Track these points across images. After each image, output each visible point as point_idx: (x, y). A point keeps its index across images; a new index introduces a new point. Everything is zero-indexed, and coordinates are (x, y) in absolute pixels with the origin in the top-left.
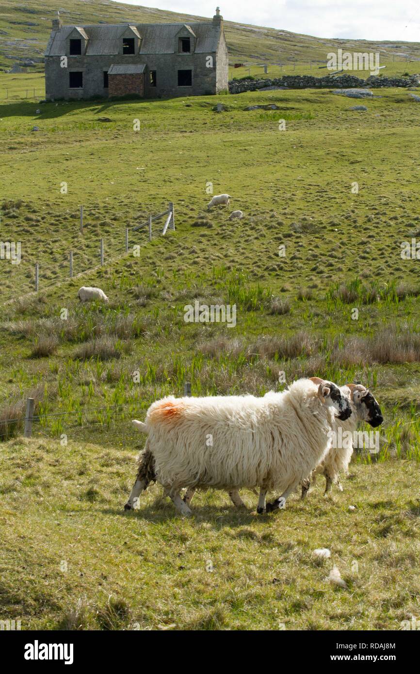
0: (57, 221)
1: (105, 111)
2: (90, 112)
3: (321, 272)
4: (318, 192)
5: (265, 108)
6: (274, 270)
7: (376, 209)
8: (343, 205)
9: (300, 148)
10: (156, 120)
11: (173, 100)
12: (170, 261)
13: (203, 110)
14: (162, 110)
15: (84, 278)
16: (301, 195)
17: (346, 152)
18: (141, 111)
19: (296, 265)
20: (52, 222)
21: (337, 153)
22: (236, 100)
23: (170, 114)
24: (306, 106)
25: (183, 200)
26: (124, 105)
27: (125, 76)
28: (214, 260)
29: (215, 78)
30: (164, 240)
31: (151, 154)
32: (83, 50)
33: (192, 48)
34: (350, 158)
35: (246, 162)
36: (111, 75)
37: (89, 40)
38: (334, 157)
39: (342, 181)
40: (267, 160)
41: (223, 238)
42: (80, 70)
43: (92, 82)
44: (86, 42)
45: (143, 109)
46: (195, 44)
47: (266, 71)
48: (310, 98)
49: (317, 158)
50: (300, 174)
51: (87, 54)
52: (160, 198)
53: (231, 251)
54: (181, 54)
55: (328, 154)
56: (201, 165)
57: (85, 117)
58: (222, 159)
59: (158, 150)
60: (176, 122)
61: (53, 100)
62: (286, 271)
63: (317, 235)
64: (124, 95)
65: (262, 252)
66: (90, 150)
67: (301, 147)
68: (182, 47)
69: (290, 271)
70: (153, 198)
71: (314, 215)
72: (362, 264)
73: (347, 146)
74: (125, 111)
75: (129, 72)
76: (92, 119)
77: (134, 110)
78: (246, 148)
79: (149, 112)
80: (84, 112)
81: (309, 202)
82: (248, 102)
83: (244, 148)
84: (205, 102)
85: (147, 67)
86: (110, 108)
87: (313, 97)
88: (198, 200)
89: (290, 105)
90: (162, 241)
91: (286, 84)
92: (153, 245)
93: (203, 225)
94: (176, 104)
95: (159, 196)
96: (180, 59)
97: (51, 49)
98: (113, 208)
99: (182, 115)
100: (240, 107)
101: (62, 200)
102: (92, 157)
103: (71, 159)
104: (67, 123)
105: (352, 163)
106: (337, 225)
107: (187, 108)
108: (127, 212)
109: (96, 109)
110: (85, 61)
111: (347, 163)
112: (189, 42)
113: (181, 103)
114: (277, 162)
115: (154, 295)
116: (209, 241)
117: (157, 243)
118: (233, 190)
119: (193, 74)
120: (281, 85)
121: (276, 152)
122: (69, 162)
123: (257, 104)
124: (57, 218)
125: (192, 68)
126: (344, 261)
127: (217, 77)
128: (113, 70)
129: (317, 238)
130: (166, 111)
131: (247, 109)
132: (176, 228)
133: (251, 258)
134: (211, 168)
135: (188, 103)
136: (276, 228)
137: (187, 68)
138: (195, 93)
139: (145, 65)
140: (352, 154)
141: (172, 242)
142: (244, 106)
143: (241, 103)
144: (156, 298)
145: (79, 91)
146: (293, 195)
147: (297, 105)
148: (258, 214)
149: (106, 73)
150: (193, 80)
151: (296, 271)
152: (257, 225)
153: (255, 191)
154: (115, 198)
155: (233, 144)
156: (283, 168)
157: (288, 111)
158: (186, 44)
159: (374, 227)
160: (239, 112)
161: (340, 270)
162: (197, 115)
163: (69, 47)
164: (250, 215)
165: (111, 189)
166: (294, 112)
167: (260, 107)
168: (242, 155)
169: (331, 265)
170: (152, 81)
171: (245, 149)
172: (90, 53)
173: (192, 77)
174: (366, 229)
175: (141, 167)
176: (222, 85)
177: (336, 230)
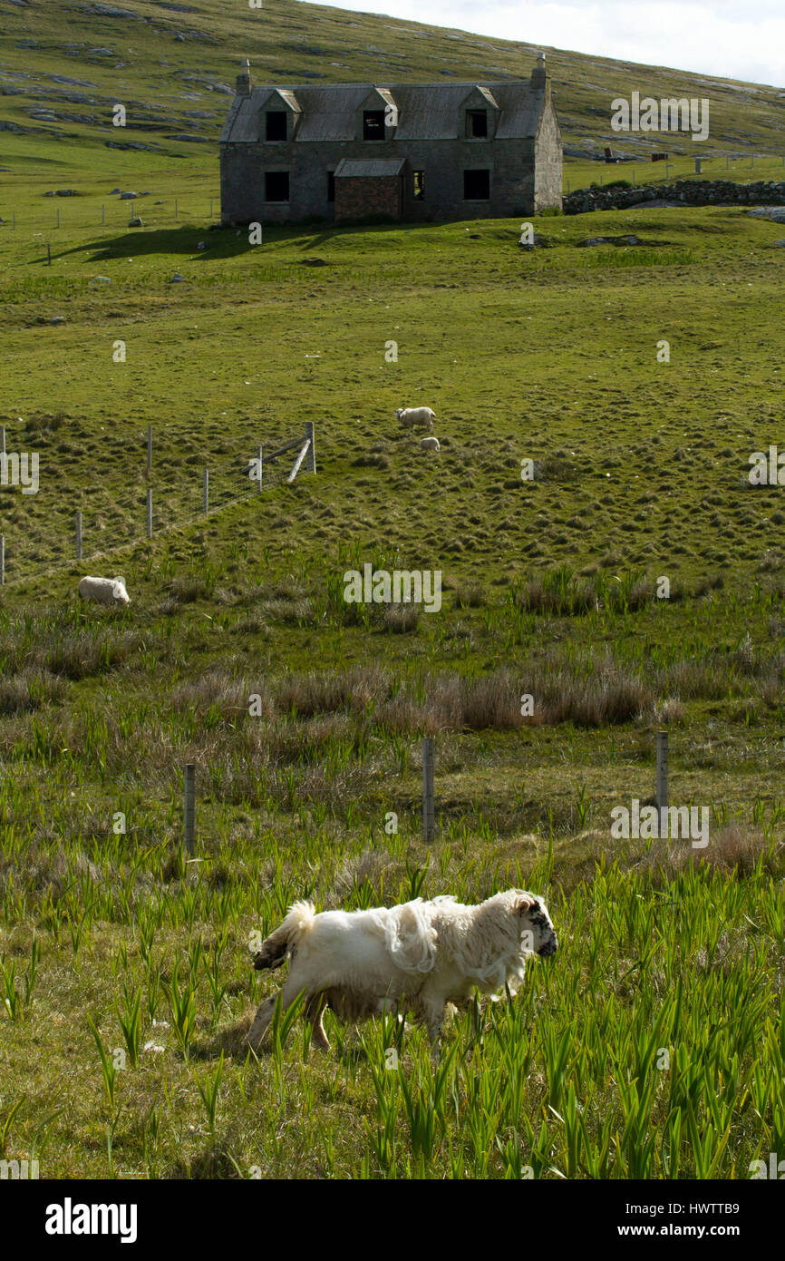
0: (113, 453)
1: (321, 246)
2: (295, 248)
3: (539, 554)
4: (613, 403)
5: (617, 242)
6: (457, 549)
7: (699, 436)
8: (645, 429)
9: (618, 320)
10: (408, 264)
11: (450, 226)
12: (278, 530)
13: (501, 245)
14: (425, 245)
15: (104, 560)
16: (580, 409)
17: (698, 328)
18: (387, 246)
19: (498, 540)
20: (105, 455)
21: (682, 330)
22: (564, 228)
23: (440, 251)
24: (695, 238)
25: (360, 417)
26: (356, 235)
27: (366, 180)
28: (356, 529)
29: (533, 185)
30: (289, 492)
31: (345, 329)
32: (290, 131)
33: (490, 130)
34: (702, 339)
35: (509, 346)
36: (340, 178)
37: (301, 114)
38: (674, 336)
39: (665, 384)
40: (549, 342)
41: (396, 488)
42: (284, 168)
43: (307, 190)
44: (296, 117)
45: (390, 243)
46: (497, 122)
47: (698, 169)
48: (703, 224)
49: (642, 339)
50: (598, 370)
51: (297, 140)
52: (319, 412)
53: (395, 514)
54: (469, 140)
55: (663, 331)
56: (427, 350)
57: (280, 257)
58: (469, 340)
59: (361, 321)
60: (443, 268)
61: (233, 224)
62: (478, 551)
63: (568, 485)
64: (362, 215)
65: (450, 516)
66: (237, 320)
67: (622, 317)
68: (471, 127)
69: (484, 551)
70: (307, 412)
71: (581, 447)
72: (620, 539)
73: (705, 317)
74: (357, 246)
75: (373, 173)
76: (291, 260)
77: (373, 244)
78: (519, 319)
79: (400, 248)
80: (283, 247)
81: (588, 421)
82: (587, 231)
83: (513, 319)
84: (506, 231)
85: (406, 166)
86: (332, 239)
87: (710, 222)
88: (388, 418)
89: (663, 237)
90: (283, 493)
91: (682, 197)
92: (262, 501)
93: (373, 463)
94: (455, 233)
95: (319, 408)
96: (468, 151)
97: (231, 128)
98: (227, 429)
99: (460, 254)
100: (571, 240)
101: (142, 415)
102: (237, 333)
103: (199, 337)
104: (243, 268)
105: (704, 349)
106: (615, 466)
107: (473, 240)
108: (248, 438)
109: (306, 241)
110: (294, 152)
111: (695, 349)
112: (484, 118)
113: (463, 232)
114: (564, 347)
115: (203, 593)
116: (368, 493)
117: (271, 496)
118: (461, 398)
119: (491, 177)
120: (673, 198)
121: (571, 328)
122: (193, 343)
123: (603, 234)
124: (116, 449)
125: (489, 166)
126: (591, 534)
127: (536, 183)
128: (348, 169)
129: (566, 489)
130: (434, 246)
131: (583, 244)
132: (319, 469)
133: (425, 527)
134: (443, 356)
135: (475, 231)
136: (500, 470)
137: (481, 167)
138: (495, 214)
139: (404, 160)
140: (708, 332)
141: (299, 495)
142: (578, 237)
143: (573, 232)
144: (207, 599)
145: (283, 207)
146: (564, 408)
147: (677, 238)
148: (482, 444)
149: (331, 174)
150: (491, 189)
151: (495, 551)
152: (467, 464)
153: (499, 401)
154: (239, 412)
155: (499, 311)
156: (572, 358)
157: (658, 249)
158: (478, 121)
159: (680, 470)
160: (568, 250)
161: (574, 550)
162: (486, 255)
163: (264, 125)
164: (467, 445)
165: (239, 394)
166: (668, 250)
167: (607, 240)
168: (507, 332)
169: (563, 541)
170: (417, 191)
171: (517, 322)
172: (303, 137)
173: (491, 184)
174: (663, 474)
175: (316, 353)
176: (547, 199)
177: (608, 475)
